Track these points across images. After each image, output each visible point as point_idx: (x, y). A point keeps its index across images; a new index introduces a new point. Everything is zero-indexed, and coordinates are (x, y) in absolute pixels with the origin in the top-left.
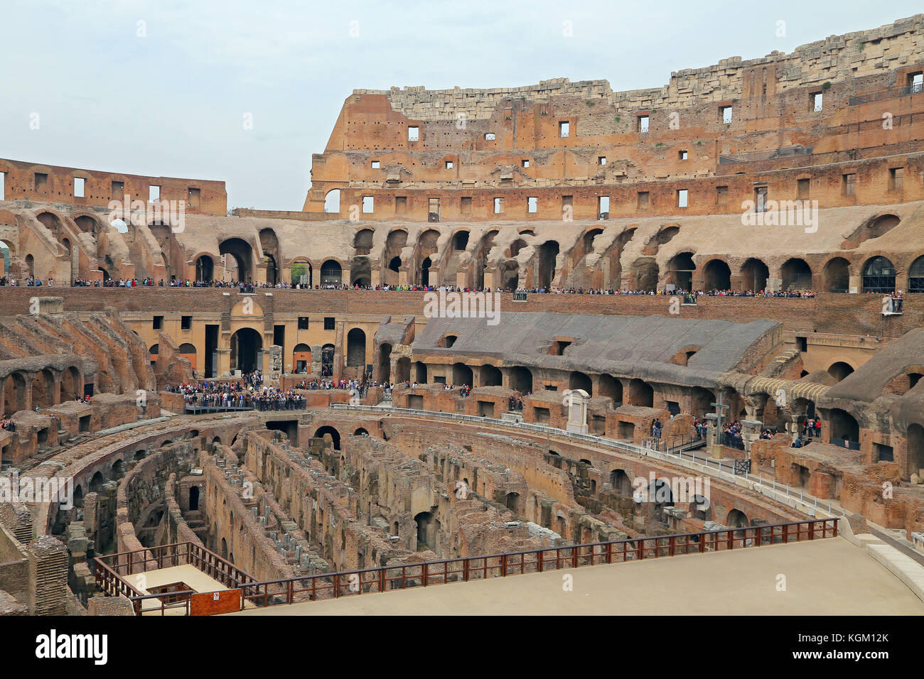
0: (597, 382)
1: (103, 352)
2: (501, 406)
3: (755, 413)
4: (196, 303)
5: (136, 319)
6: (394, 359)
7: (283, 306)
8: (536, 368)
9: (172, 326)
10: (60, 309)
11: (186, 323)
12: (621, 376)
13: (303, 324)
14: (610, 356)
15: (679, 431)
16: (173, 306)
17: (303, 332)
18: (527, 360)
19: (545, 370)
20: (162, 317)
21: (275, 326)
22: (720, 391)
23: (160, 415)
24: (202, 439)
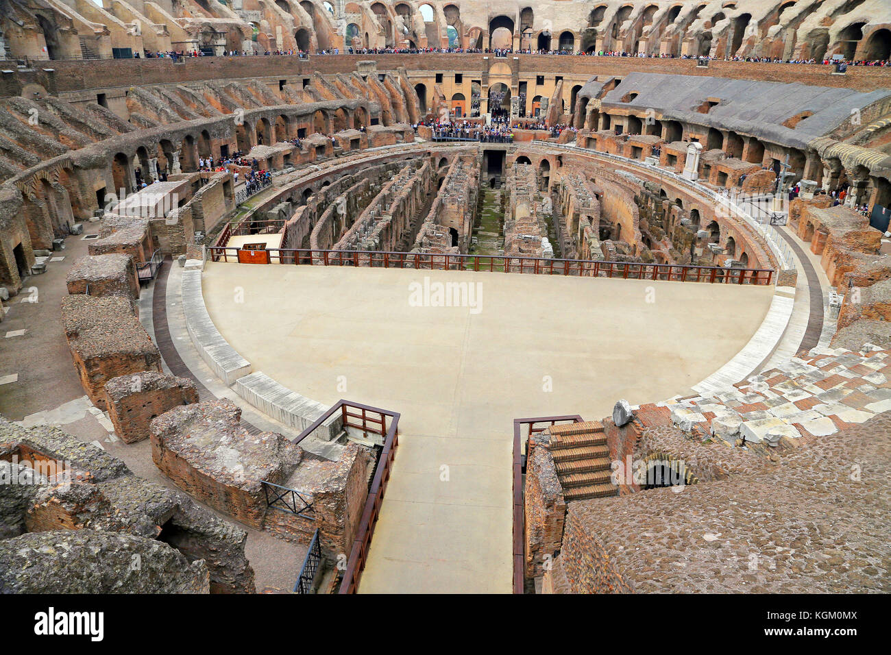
0: (727, 138)
1: (387, 98)
2: (646, 151)
3: (830, 175)
4: (465, 64)
5: (424, 76)
6: (589, 109)
7: (526, 67)
8: (685, 123)
9: (449, 80)
10: (374, 69)
11: (459, 79)
12: (743, 134)
13: (540, 81)
14: (741, 117)
15: (758, 184)
16: (449, 67)
17: (540, 87)
18: (679, 116)
19: (692, 125)
20: (442, 74)
21: (520, 82)
22: (809, 153)
23: (414, 141)
24: (432, 158)
